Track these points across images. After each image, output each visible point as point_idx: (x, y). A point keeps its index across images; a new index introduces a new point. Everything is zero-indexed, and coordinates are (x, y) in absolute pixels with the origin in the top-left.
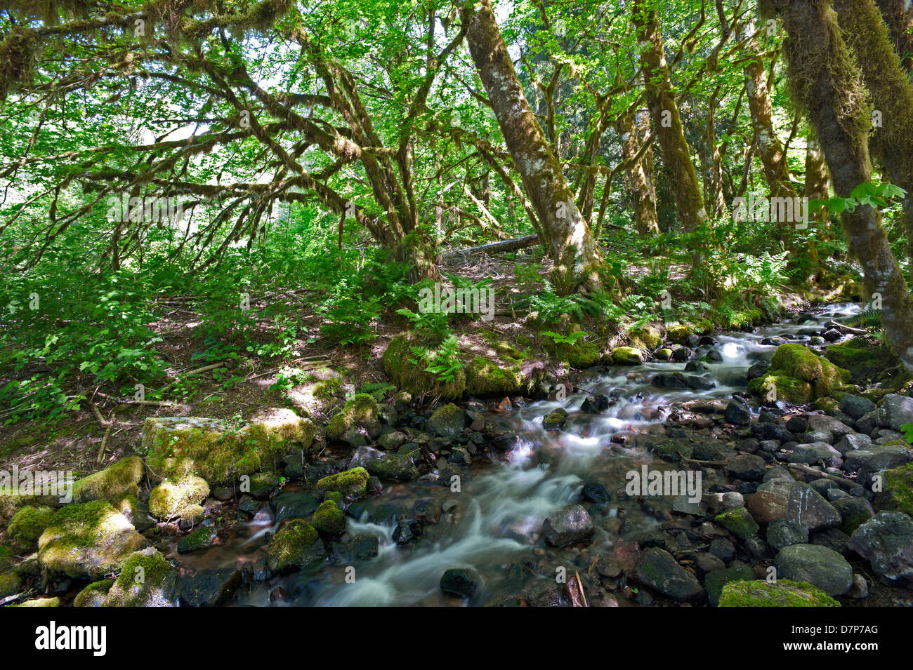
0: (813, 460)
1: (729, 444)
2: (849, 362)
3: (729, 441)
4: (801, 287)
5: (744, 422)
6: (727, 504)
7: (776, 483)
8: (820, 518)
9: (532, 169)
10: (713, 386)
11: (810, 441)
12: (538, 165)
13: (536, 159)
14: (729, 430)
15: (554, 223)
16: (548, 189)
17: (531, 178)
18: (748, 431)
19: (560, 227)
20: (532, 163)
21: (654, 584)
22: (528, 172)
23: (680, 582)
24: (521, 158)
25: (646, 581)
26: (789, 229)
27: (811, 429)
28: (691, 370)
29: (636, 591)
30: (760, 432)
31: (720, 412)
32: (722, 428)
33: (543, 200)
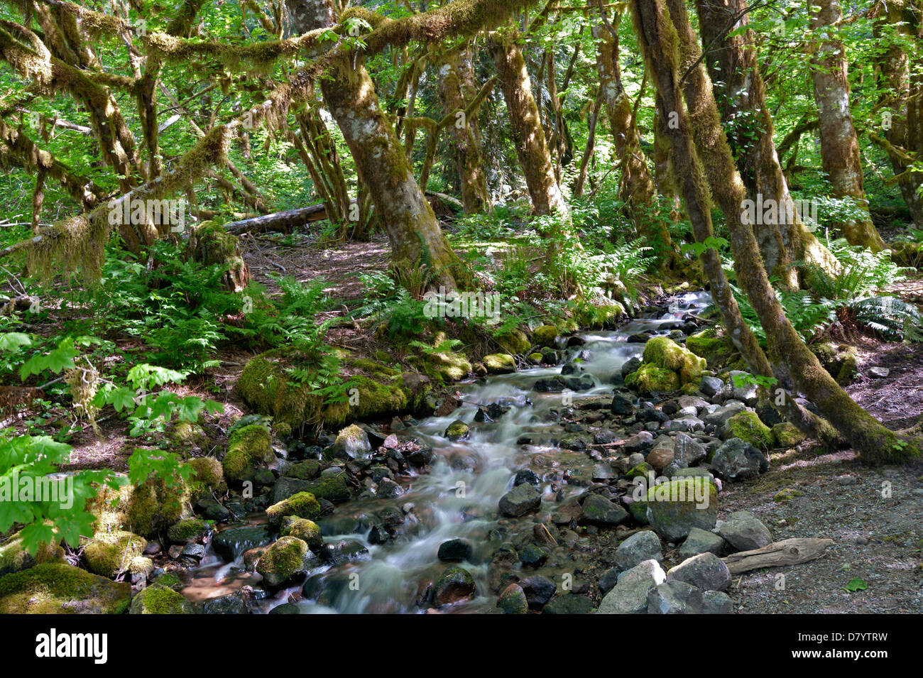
0: (685, 428)
1: (620, 431)
2: (704, 352)
3: (619, 428)
4: (655, 276)
5: (628, 412)
6: (633, 463)
7: (663, 445)
8: (694, 455)
9: (361, 132)
10: (593, 386)
11: (682, 416)
12: (369, 128)
13: (367, 120)
14: (617, 420)
15: (391, 205)
16: (383, 160)
17: (360, 144)
18: (633, 418)
19: (400, 210)
20: (361, 125)
21: (598, 518)
22: (356, 136)
23: (614, 513)
24: (345, 116)
25: (591, 518)
26: (642, 207)
27: (681, 408)
28: (568, 373)
29: (585, 528)
30: (643, 417)
31: (606, 407)
32: (611, 419)
33: (377, 175)
